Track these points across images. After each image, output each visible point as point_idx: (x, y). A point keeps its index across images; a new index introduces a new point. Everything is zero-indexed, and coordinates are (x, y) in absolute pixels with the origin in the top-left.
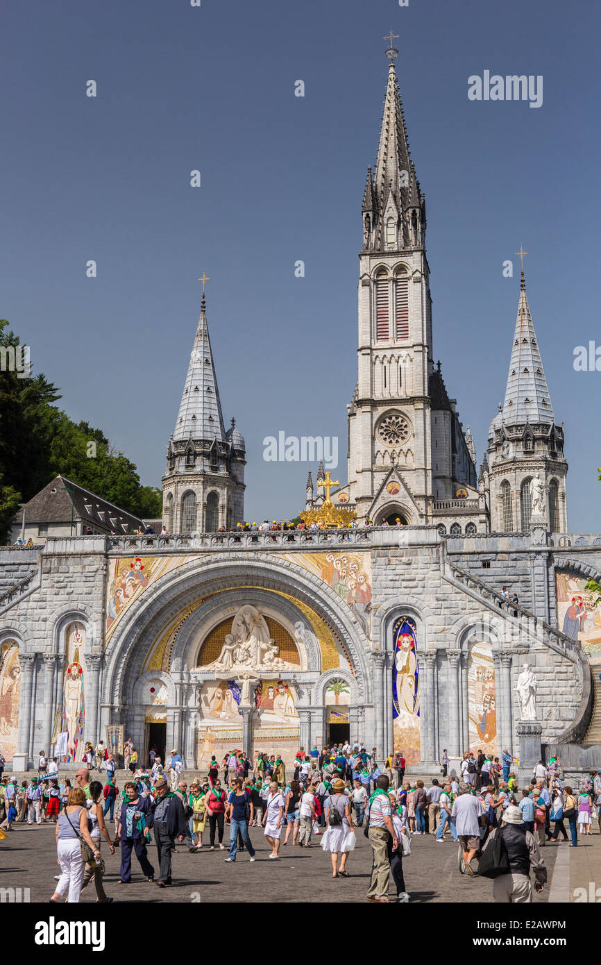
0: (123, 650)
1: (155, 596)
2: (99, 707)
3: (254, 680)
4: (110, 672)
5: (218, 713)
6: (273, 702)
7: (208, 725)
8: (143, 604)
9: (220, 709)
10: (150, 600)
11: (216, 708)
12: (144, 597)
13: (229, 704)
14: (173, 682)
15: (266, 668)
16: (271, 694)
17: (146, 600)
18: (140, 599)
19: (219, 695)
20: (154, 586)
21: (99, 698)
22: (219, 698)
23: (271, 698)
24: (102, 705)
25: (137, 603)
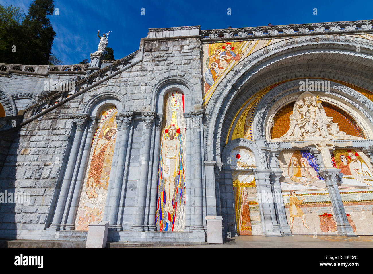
0: (221, 112)
1: (247, 68)
2: (203, 164)
3: (331, 148)
4: (211, 131)
5: (299, 178)
6: (349, 168)
7: (291, 189)
8: (236, 74)
9: (299, 174)
10: (243, 71)
11: (295, 174)
12: (238, 67)
13: (307, 170)
14: (259, 148)
15: (337, 138)
16: (344, 161)
17: (239, 71)
18: (235, 69)
19: (295, 163)
20: (246, 60)
21: (202, 155)
22: (296, 165)
23: (345, 164)
24: (206, 162)
25: (232, 73)
